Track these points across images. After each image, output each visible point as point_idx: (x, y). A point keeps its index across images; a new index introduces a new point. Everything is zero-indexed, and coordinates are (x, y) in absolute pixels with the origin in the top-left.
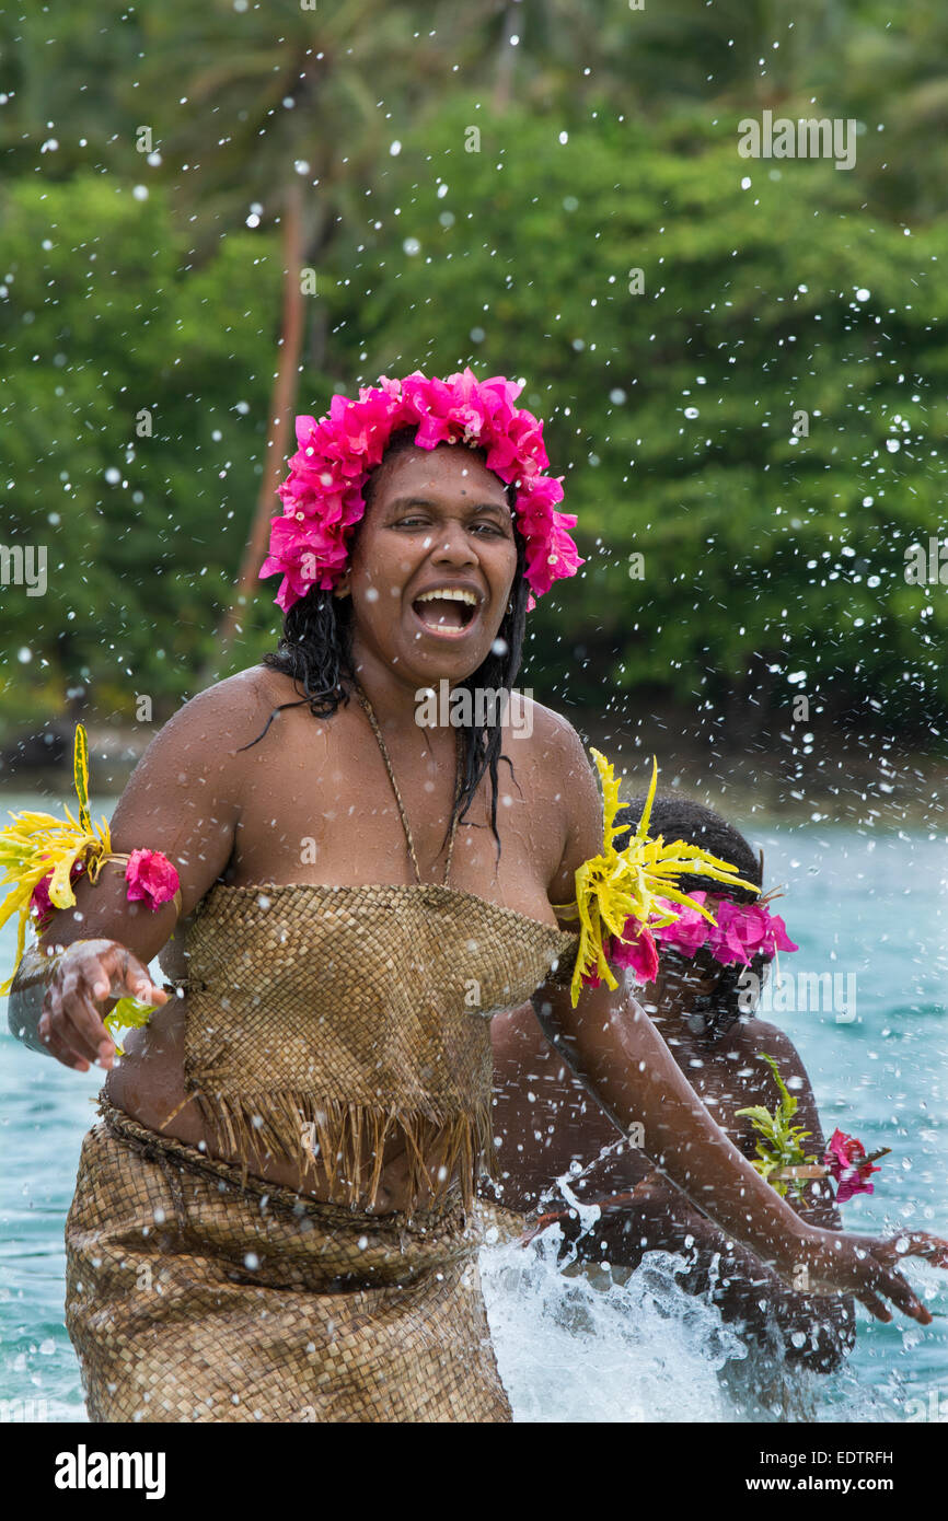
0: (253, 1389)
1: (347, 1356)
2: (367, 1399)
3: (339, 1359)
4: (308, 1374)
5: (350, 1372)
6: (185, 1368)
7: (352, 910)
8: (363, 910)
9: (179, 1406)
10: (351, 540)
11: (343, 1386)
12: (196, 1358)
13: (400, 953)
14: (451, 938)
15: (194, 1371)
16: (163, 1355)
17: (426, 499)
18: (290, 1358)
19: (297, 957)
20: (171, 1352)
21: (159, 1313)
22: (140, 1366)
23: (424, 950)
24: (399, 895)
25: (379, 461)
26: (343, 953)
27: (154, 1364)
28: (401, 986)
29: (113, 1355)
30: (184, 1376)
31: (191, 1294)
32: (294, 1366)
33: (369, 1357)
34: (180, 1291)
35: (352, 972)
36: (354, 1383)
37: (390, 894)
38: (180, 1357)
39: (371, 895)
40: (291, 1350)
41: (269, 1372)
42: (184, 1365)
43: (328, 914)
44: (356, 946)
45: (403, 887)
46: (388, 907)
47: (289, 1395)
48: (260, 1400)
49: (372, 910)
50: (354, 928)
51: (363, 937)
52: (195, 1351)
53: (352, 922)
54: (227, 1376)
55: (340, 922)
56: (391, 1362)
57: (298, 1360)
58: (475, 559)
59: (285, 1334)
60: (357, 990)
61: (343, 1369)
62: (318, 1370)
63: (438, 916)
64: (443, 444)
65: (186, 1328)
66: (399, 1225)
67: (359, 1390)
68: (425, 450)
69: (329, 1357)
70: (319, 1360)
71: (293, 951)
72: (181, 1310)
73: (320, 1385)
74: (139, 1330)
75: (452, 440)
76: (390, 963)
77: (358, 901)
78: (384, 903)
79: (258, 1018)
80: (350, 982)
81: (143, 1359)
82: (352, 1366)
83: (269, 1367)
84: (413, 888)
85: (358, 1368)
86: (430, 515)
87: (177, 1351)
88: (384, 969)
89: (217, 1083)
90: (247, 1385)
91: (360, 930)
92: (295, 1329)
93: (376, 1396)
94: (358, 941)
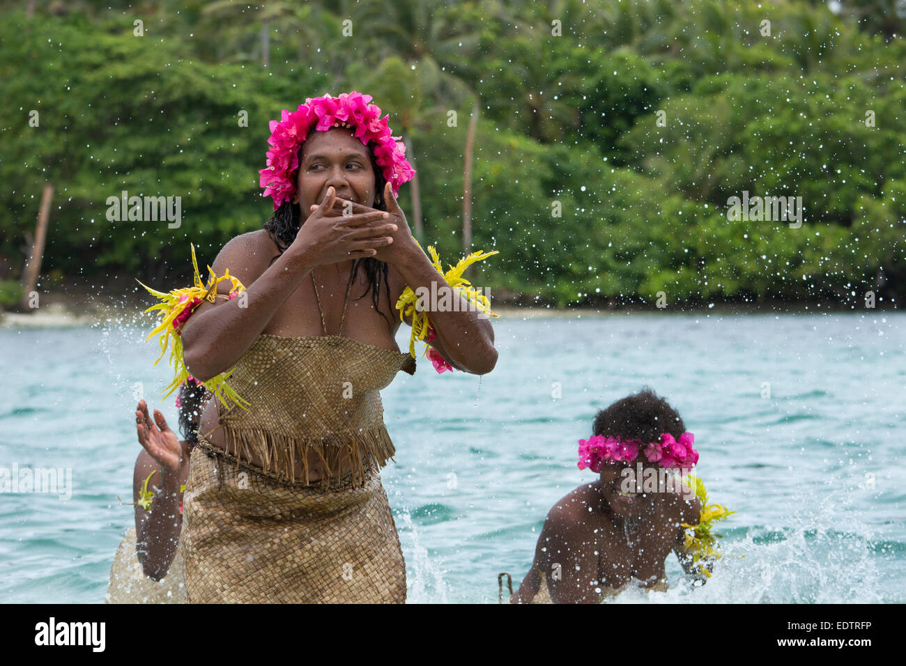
0: (249, 578)
1: (297, 560)
2: (308, 577)
3: (293, 562)
4: (278, 570)
5: (298, 567)
6: (220, 567)
7: (291, 349)
8: (297, 349)
9: (216, 584)
10: (293, 177)
11: (296, 573)
12: (224, 563)
13: (314, 369)
14: (342, 360)
15: (223, 569)
16: (210, 560)
17: (323, 155)
18: (268, 563)
19: (265, 369)
20: (214, 559)
21: (209, 539)
22: (201, 563)
23: (328, 367)
24: (315, 341)
25: (305, 139)
26: (286, 368)
27: (207, 563)
28: (315, 383)
29: (191, 555)
30: (219, 571)
31: (222, 533)
32: (270, 566)
33: (308, 559)
34: (218, 530)
35: (290, 378)
36: (301, 571)
37: (310, 341)
38: (218, 562)
39: (301, 342)
40: (268, 560)
41: (258, 570)
42: (220, 565)
43: (280, 350)
44: (293, 365)
45: (317, 338)
46: (309, 347)
47: (268, 580)
48: (254, 583)
49: (301, 349)
50: (292, 357)
51: (296, 361)
52: (224, 560)
53: (291, 354)
54: (238, 573)
55: (285, 354)
56: (320, 560)
57: (272, 564)
58: (347, 183)
59: (265, 552)
60: (292, 386)
61: (295, 566)
62: (283, 567)
63: (335, 350)
64: (332, 128)
65: (221, 548)
66: (323, 485)
67: (304, 574)
68: (324, 132)
69: (288, 561)
70: (282, 563)
71: (263, 366)
72: (219, 539)
73: (284, 574)
74: (201, 547)
75: (337, 125)
76: (308, 374)
77: (295, 344)
78: (307, 345)
79: (251, 394)
80: (288, 382)
81: (203, 561)
82: (300, 564)
83: (258, 568)
84: (322, 338)
85: (303, 564)
86: (325, 163)
87: (216, 558)
88: (305, 377)
89: (232, 422)
90: (247, 577)
91: (294, 359)
92: (270, 550)
93: (313, 575)
94: (293, 363)
